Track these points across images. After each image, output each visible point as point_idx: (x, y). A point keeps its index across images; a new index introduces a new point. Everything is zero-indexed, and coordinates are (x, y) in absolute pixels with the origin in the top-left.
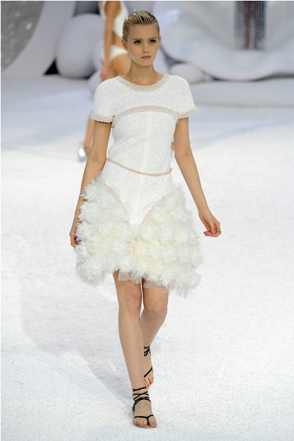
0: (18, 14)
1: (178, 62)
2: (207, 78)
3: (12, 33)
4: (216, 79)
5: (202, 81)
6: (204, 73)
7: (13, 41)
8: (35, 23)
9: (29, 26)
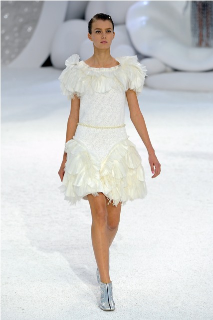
0: (21, 20)
1: (146, 57)
2: (169, 69)
3: (17, 35)
4: (176, 70)
5: (165, 72)
6: (166, 65)
7: (17, 41)
8: (34, 27)
9: (30, 29)
